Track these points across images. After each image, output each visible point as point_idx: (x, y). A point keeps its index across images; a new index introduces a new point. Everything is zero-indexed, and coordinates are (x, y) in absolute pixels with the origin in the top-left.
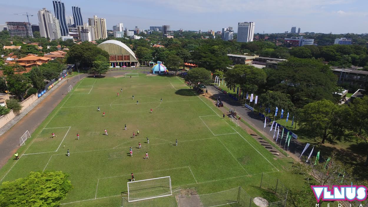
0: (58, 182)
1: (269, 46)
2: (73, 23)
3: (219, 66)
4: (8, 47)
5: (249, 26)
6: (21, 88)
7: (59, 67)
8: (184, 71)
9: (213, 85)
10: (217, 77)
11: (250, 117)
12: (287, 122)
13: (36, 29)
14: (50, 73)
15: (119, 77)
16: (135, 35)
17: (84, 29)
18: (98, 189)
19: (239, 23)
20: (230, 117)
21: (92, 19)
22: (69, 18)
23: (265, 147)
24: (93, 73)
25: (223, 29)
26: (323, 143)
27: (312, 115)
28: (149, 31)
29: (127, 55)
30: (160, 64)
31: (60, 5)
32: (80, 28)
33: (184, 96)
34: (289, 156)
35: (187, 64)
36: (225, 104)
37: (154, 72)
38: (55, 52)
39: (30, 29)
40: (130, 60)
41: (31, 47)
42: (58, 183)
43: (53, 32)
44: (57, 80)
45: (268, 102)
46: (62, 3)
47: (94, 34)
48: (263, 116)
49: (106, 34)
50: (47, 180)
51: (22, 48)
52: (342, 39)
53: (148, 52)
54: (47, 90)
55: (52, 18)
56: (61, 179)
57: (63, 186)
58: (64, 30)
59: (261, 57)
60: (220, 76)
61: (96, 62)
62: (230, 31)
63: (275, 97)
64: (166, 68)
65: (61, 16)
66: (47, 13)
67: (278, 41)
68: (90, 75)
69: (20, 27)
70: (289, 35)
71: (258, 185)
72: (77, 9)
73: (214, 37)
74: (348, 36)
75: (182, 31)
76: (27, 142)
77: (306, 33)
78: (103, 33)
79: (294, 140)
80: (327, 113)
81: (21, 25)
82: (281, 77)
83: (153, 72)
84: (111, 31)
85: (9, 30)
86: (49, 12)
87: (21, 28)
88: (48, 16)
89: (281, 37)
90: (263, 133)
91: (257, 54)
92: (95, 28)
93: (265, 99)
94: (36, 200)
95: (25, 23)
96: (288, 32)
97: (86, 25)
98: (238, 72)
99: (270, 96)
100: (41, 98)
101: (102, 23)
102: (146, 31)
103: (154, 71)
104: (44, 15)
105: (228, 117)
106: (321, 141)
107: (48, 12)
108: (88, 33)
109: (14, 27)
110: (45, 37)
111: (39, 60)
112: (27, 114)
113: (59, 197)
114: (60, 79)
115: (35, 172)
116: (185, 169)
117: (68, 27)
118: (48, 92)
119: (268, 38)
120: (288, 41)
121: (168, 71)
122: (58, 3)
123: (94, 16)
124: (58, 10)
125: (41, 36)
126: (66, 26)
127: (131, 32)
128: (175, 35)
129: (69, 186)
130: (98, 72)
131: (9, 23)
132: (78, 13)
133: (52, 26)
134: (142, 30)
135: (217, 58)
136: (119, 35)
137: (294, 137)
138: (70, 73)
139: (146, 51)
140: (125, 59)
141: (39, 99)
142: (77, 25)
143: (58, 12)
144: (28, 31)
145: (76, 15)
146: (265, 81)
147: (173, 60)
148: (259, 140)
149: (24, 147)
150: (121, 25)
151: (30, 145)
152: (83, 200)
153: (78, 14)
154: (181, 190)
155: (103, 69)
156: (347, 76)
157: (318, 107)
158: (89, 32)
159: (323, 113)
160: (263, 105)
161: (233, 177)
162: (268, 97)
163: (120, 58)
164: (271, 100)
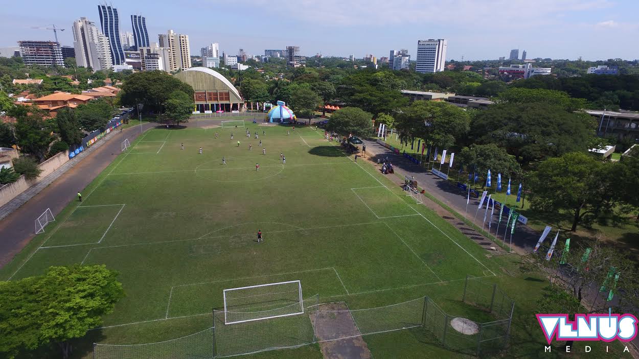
0: (98, 282)
1: (474, 79)
2: (132, 44)
3: (384, 107)
4: (20, 82)
5: (437, 46)
6: (40, 140)
7: (106, 110)
8: (324, 119)
9: (375, 140)
10: (382, 125)
11: (441, 189)
12: (507, 198)
13: (69, 53)
14: (91, 119)
15: (210, 127)
16: (239, 64)
17: (152, 53)
18: (171, 304)
19: (419, 41)
20: (406, 189)
21: (165, 36)
22: (127, 36)
23: (469, 236)
24: (166, 122)
25: (392, 52)
26: (575, 231)
27: (554, 178)
28: (263, 57)
29: (224, 91)
30: (281, 105)
31: (110, 12)
32: (145, 52)
33: (324, 157)
34: (513, 252)
35: (329, 107)
36: (396, 169)
37: (271, 120)
38: (101, 88)
39: (59, 53)
40: (229, 100)
41: (60, 80)
42: (98, 284)
43: (99, 58)
44: (102, 130)
45: (473, 162)
46: (113, 9)
47: (169, 62)
48: (465, 187)
49: (190, 62)
50: (79, 280)
51: (44, 82)
52: (599, 68)
53: (261, 87)
54: (86, 147)
55: (97, 33)
56: (104, 277)
57: (107, 290)
58: (117, 54)
59: (458, 96)
60: (388, 123)
61: (170, 101)
62: (404, 55)
63: (485, 154)
64: (292, 112)
65: (112, 31)
66: (89, 26)
67: (487, 72)
68: (160, 125)
69: (42, 51)
70: (507, 63)
71: (459, 297)
72: (139, 20)
73: (377, 66)
74: (610, 63)
75: (320, 57)
76: (49, 228)
77: (537, 60)
78: (184, 60)
79: (522, 226)
80: (581, 175)
81: (43, 45)
82: (496, 119)
83: (269, 119)
84: (198, 57)
85: (23, 56)
86: (92, 24)
87: (44, 51)
88: (89, 31)
89: (493, 66)
90: (465, 215)
91: (452, 91)
92: (169, 51)
93: (467, 158)
94: (58, 312)
95: (51, 43)
96: (504, 58)
97: (155, 47)
98: (419, 113)
99: (476, 152)
100: (75, 160)
101: (182, 43)
102: (258, 57)
103: (271, 118)
104: (82, 29)
105: (402, 189)
106: (570, 228)
107: (90, 23)
108: (159, 60)
109: (32, 50)
110: (84, 67)
111: (73, 100)
112: (49, 185)
113: (99, 308)
114: (108, 131)
115: (58, 266)
116: (326, 272)
117: (125, 50)
118: (87, 150)
119: (470, 68)
120: (506, 73)
121: (295, 118)
122: (107, 9)
123: (169, 31)
124: (106, 22)
125: (78, 65)
126: (120, 48)
127: (232, 58)
128: (309, 63)
129: (119, 291)
130: (175, 118)
131: (24, 42)
132: (140, 26)
133: (97, 48)
134: (251, 54)
135: (383, 93)
136: (211, 64)
137: (521, 221)
138: (126, 121)
139: (257, 86)
140: (222, 99)
141: (71, 162)
142: (140, 46)
143: (106, 24)
144: (55, 56)
145: (137, 30)
146: (468, 128)
147: (305, 98)
148: (459, 226)
149: (42, 236)
150: (215, 47)
151: (52, 233)
152: (145, 320)
153: (141, 28)
154: (320, 305)
155: (182, 114)
156: (612, 123)
157: (565, 164)
158: (160, 58)
159: (575, 174)
160: (465, 167)
161: (414, 286)
162: (474, 154)
163: (212, 96)
164: (479, 158)
